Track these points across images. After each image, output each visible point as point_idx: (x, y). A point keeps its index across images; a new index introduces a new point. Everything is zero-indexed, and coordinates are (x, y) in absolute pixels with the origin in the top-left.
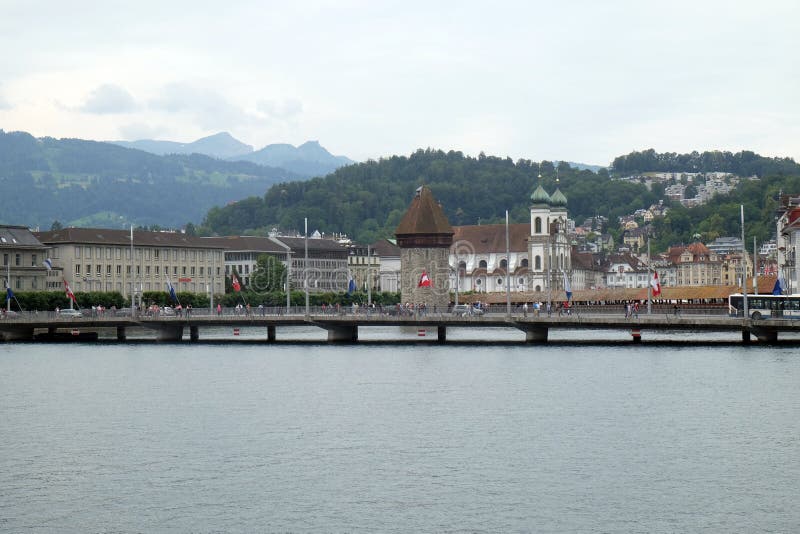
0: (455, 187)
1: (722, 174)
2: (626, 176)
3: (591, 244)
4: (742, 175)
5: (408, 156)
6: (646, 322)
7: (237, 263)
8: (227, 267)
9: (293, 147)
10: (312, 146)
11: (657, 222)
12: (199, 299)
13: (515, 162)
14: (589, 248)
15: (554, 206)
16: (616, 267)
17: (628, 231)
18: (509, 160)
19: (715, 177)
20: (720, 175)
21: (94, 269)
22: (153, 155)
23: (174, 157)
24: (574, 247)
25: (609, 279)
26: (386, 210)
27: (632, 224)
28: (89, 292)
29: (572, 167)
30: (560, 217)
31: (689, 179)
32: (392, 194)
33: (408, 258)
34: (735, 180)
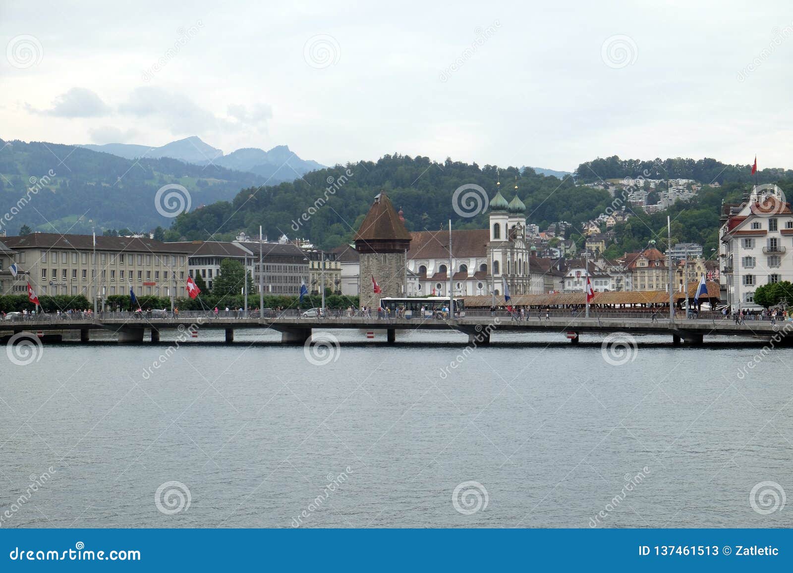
0: (421, 192)
1: (685, 181)
2: (590, 182)
3: (554, 249)
4: (704, 181)
5: (375, 161)
6: (580, 325)
7: (201, 268)
8: (191, 271)
9: (262, 151)
10: (281, 151)
11: (619, 228)
12: (163, 302)
13: (481, 167)
14: (551, 253)
15: (513, 212)
16: (573, 272)
17: (590, 237)
18: (475, 166)
19: (677, 184)
20: (683, 181)
21: (60, 274)
22: (123, 159)
23: (144, 161)
24: (533, 252)
25: (566, 283)
26: (352, 215)
27: (594, 229)
28: (54, 295)
29: (537, 173)
30: (519, 223)
31: (652, 186)
32: (359, 199)
33: (366, 263)
34: (697, 187)
